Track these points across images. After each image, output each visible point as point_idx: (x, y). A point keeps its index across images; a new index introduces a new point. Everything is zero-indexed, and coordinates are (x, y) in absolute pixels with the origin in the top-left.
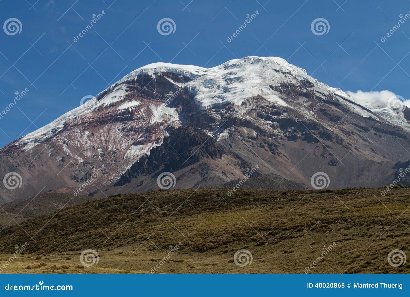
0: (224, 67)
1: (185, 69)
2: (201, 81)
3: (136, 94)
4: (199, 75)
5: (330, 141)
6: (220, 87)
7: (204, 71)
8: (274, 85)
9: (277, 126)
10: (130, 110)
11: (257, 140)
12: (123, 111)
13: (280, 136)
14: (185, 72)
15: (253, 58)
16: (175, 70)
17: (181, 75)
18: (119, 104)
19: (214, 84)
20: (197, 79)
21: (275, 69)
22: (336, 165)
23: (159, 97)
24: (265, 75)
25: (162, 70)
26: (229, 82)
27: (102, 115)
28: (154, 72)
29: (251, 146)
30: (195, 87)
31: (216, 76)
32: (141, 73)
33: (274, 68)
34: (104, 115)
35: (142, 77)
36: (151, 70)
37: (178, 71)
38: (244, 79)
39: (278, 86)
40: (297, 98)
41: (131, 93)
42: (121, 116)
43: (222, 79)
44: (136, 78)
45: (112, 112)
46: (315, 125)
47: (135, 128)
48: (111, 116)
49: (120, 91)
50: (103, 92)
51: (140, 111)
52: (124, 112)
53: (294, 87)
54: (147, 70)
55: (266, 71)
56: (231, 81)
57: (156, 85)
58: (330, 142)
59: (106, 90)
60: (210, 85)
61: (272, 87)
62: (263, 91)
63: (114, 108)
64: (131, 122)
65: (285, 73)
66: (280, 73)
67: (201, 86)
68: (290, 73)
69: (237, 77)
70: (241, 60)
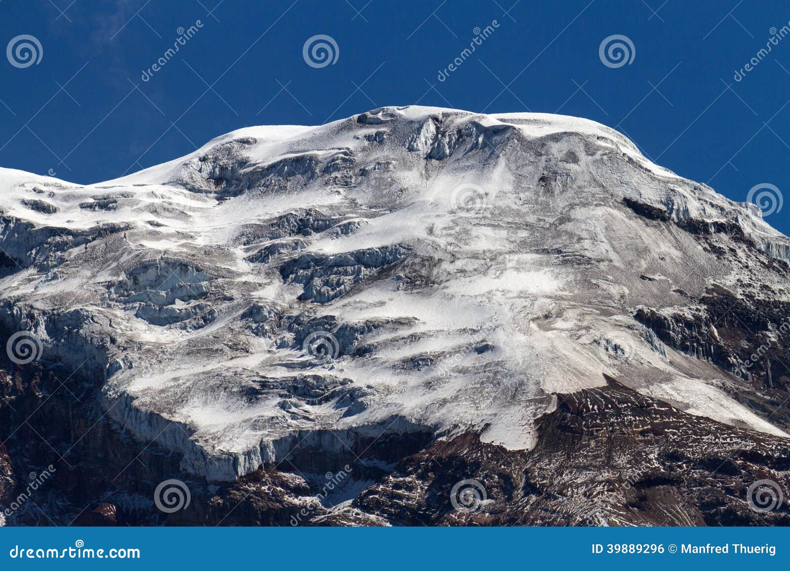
0: (212, 176)
2: (105, 277)
4: (68, 232)
6: (265, 319)
7: (91, 207)
8: (667, 312)
15: (435, 119)
19: (203, 295)
20: (62, 261)
21: (635, 197)
24: (580, 239)
26: (317, 281)
30: (78, 319)
31: (200, 242)
33: (621, 192)
38: (432, 262)
39: (698, 318)
43: (251, 260)
55: (577, 214)
56: (333, 278)
60: (179, 305)
65: (707, 232)
66: (674, 228)
67: (121, 313)
69: (371, 253)
70: (339, 132)
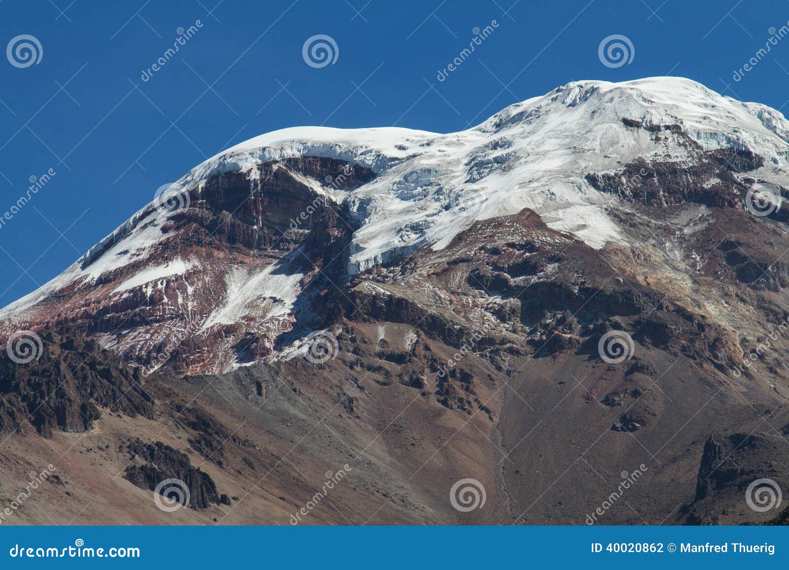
0: (495, 124)
1: (360, 144)
2: (397, 179)
3: (192, 237)
4: (399, 159)
5: (664, 349)
7: (423, 145)
8: (602, 174)
9: (513, 311)
10: (149, 291)
11: (409, 361)
12: (125, 296)
13: (512, 342)
14: (359, 152)
15: (581, 87)
16: (330, 147)
17: (347, 163)
18: (127, 273)
19: (430, 184)
20: (386, 173)
21: (629, 117)
22: (634, 429)
23: (270, 242)
24: (588, 140)
25: (289, 153)
26: (476, 173)
27: (59, 315)
28: (260, 162)
29: (378, 382)
30: (370, 201)
32: (221, 168)
33: (623, 115)
34: (63, 315)
35: (220, 180)
36: (250, 154)
37: (338, 150)
38: (518, 158)
39: (617, 175)
40: (673, 211)
41: (177, 236)
42: (117, 312)
43: (465, 164)
44: (202, 185)
45: (94, 302)
46: (626, 298)
47: (141, 349)
48: (86, 315)
49: (150, 229)
50: (106, 240)
51: (184, 291)
52: (126, 299)
53: (671, 173)
54: (238, 155)
55: (595, 129)
56: (483, 170)
57: (262, 201)
58: (663, 352)
59: (115, 232)
60: (418, 190)
61: (592, 180)
62: (553, 194)
63: (105, 289)
64: (142, 329)
65: (659, 130)
66: (640, 130)
67: (391, 196)
68: (676, 129)
69: (504, 156)
70: (546, 98)
